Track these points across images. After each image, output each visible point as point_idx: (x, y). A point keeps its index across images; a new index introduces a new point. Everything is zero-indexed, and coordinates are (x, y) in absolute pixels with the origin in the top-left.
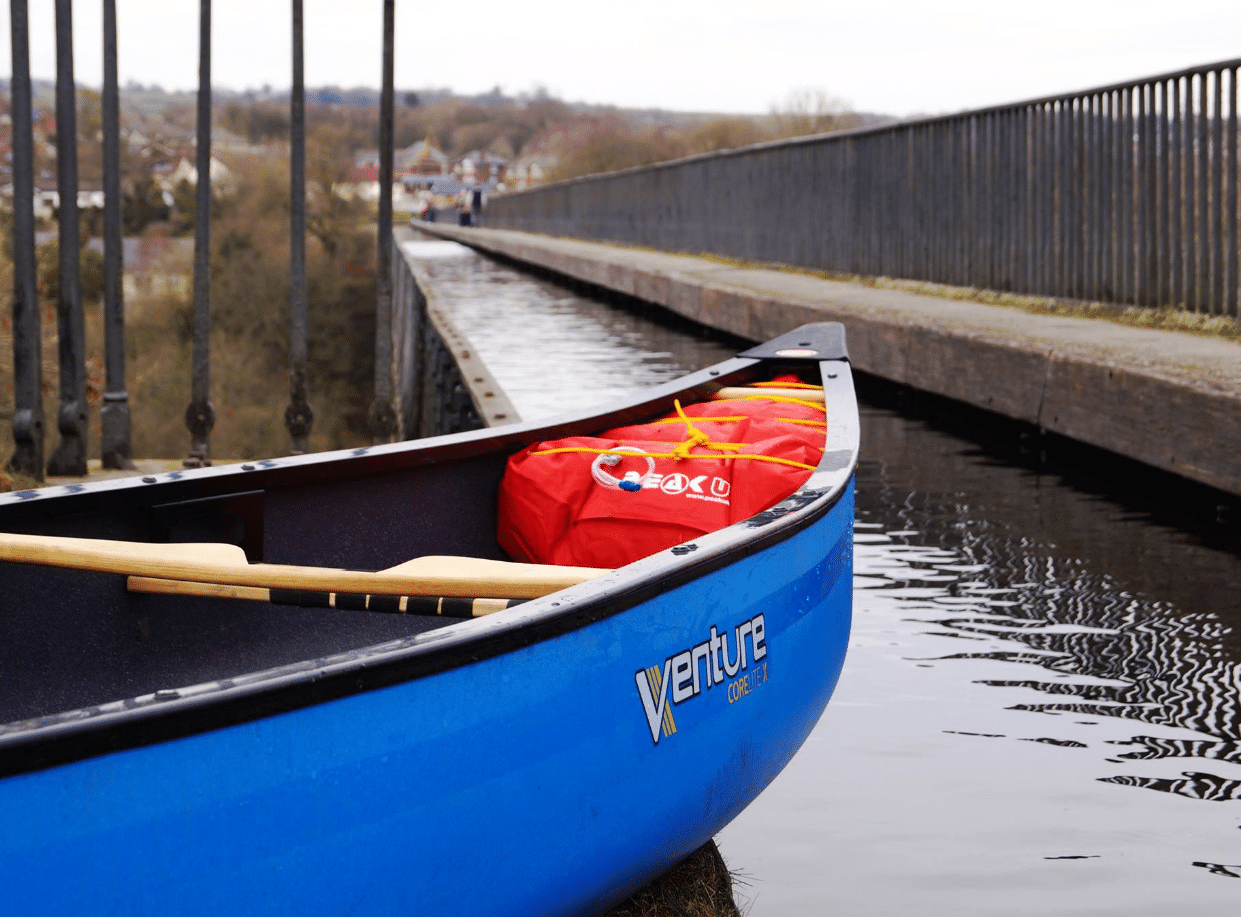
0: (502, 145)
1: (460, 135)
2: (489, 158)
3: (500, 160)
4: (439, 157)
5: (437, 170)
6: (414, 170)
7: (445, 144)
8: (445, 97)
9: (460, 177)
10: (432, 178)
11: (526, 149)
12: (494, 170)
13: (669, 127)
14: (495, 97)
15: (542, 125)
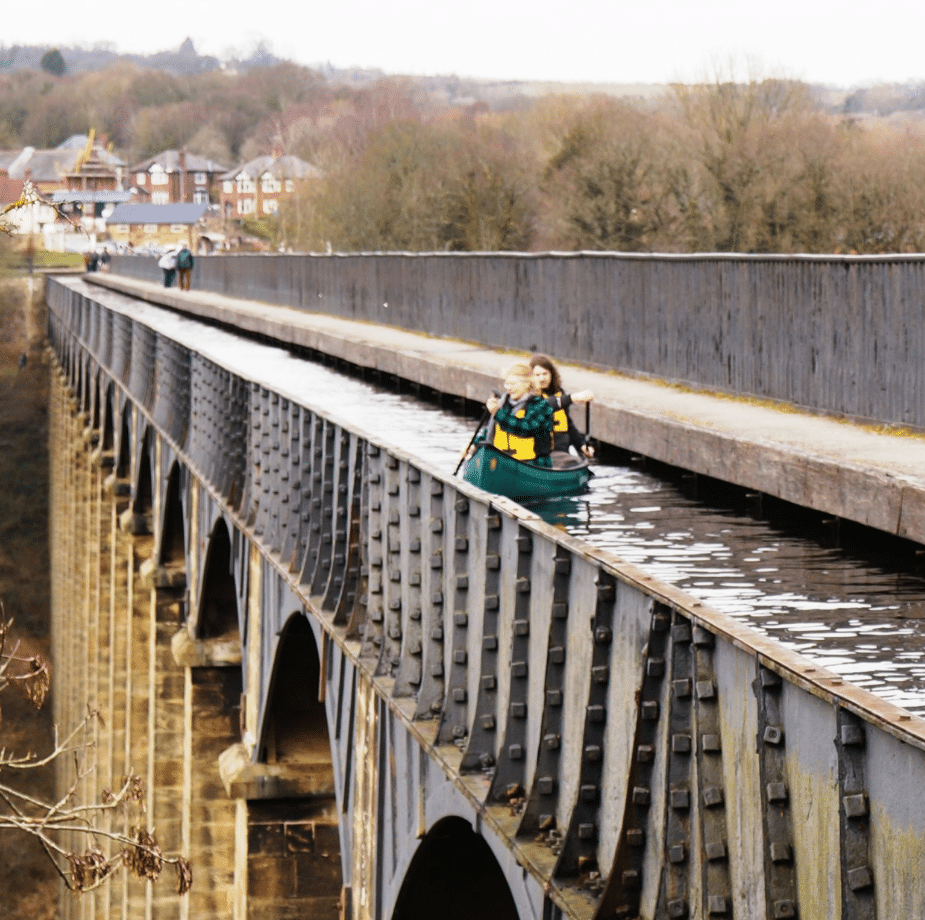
0: (210, 138)
1: (140, 123)
2: (192, 162)
3: (210, 166)
4: (110, 158)
5: (110, 181)
6: (73, 181)
7: (116, 138)
8: (102, 57)
9: (144, 193)
10: (103, 195)
11: (248, 146)
12: (201, 180)
13: (481, 106)
14: (186, 56)
15: (274, 105)
